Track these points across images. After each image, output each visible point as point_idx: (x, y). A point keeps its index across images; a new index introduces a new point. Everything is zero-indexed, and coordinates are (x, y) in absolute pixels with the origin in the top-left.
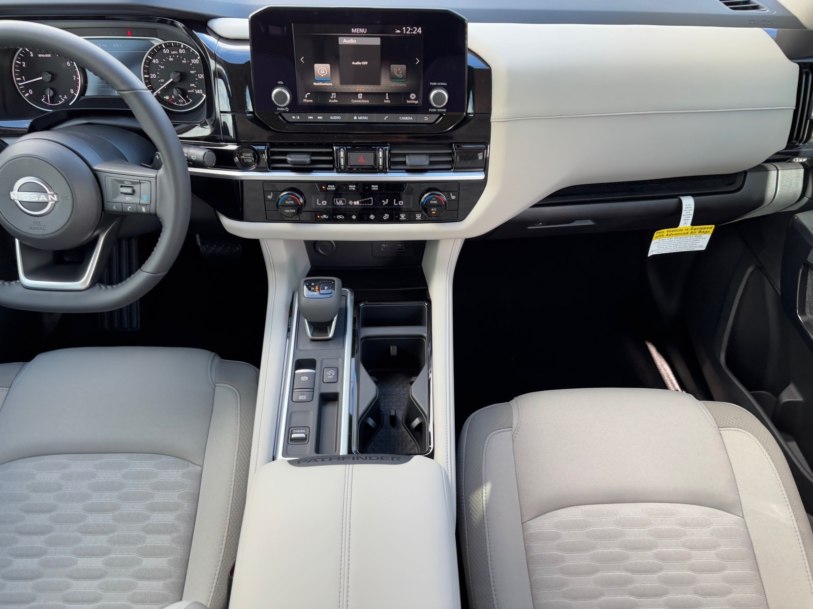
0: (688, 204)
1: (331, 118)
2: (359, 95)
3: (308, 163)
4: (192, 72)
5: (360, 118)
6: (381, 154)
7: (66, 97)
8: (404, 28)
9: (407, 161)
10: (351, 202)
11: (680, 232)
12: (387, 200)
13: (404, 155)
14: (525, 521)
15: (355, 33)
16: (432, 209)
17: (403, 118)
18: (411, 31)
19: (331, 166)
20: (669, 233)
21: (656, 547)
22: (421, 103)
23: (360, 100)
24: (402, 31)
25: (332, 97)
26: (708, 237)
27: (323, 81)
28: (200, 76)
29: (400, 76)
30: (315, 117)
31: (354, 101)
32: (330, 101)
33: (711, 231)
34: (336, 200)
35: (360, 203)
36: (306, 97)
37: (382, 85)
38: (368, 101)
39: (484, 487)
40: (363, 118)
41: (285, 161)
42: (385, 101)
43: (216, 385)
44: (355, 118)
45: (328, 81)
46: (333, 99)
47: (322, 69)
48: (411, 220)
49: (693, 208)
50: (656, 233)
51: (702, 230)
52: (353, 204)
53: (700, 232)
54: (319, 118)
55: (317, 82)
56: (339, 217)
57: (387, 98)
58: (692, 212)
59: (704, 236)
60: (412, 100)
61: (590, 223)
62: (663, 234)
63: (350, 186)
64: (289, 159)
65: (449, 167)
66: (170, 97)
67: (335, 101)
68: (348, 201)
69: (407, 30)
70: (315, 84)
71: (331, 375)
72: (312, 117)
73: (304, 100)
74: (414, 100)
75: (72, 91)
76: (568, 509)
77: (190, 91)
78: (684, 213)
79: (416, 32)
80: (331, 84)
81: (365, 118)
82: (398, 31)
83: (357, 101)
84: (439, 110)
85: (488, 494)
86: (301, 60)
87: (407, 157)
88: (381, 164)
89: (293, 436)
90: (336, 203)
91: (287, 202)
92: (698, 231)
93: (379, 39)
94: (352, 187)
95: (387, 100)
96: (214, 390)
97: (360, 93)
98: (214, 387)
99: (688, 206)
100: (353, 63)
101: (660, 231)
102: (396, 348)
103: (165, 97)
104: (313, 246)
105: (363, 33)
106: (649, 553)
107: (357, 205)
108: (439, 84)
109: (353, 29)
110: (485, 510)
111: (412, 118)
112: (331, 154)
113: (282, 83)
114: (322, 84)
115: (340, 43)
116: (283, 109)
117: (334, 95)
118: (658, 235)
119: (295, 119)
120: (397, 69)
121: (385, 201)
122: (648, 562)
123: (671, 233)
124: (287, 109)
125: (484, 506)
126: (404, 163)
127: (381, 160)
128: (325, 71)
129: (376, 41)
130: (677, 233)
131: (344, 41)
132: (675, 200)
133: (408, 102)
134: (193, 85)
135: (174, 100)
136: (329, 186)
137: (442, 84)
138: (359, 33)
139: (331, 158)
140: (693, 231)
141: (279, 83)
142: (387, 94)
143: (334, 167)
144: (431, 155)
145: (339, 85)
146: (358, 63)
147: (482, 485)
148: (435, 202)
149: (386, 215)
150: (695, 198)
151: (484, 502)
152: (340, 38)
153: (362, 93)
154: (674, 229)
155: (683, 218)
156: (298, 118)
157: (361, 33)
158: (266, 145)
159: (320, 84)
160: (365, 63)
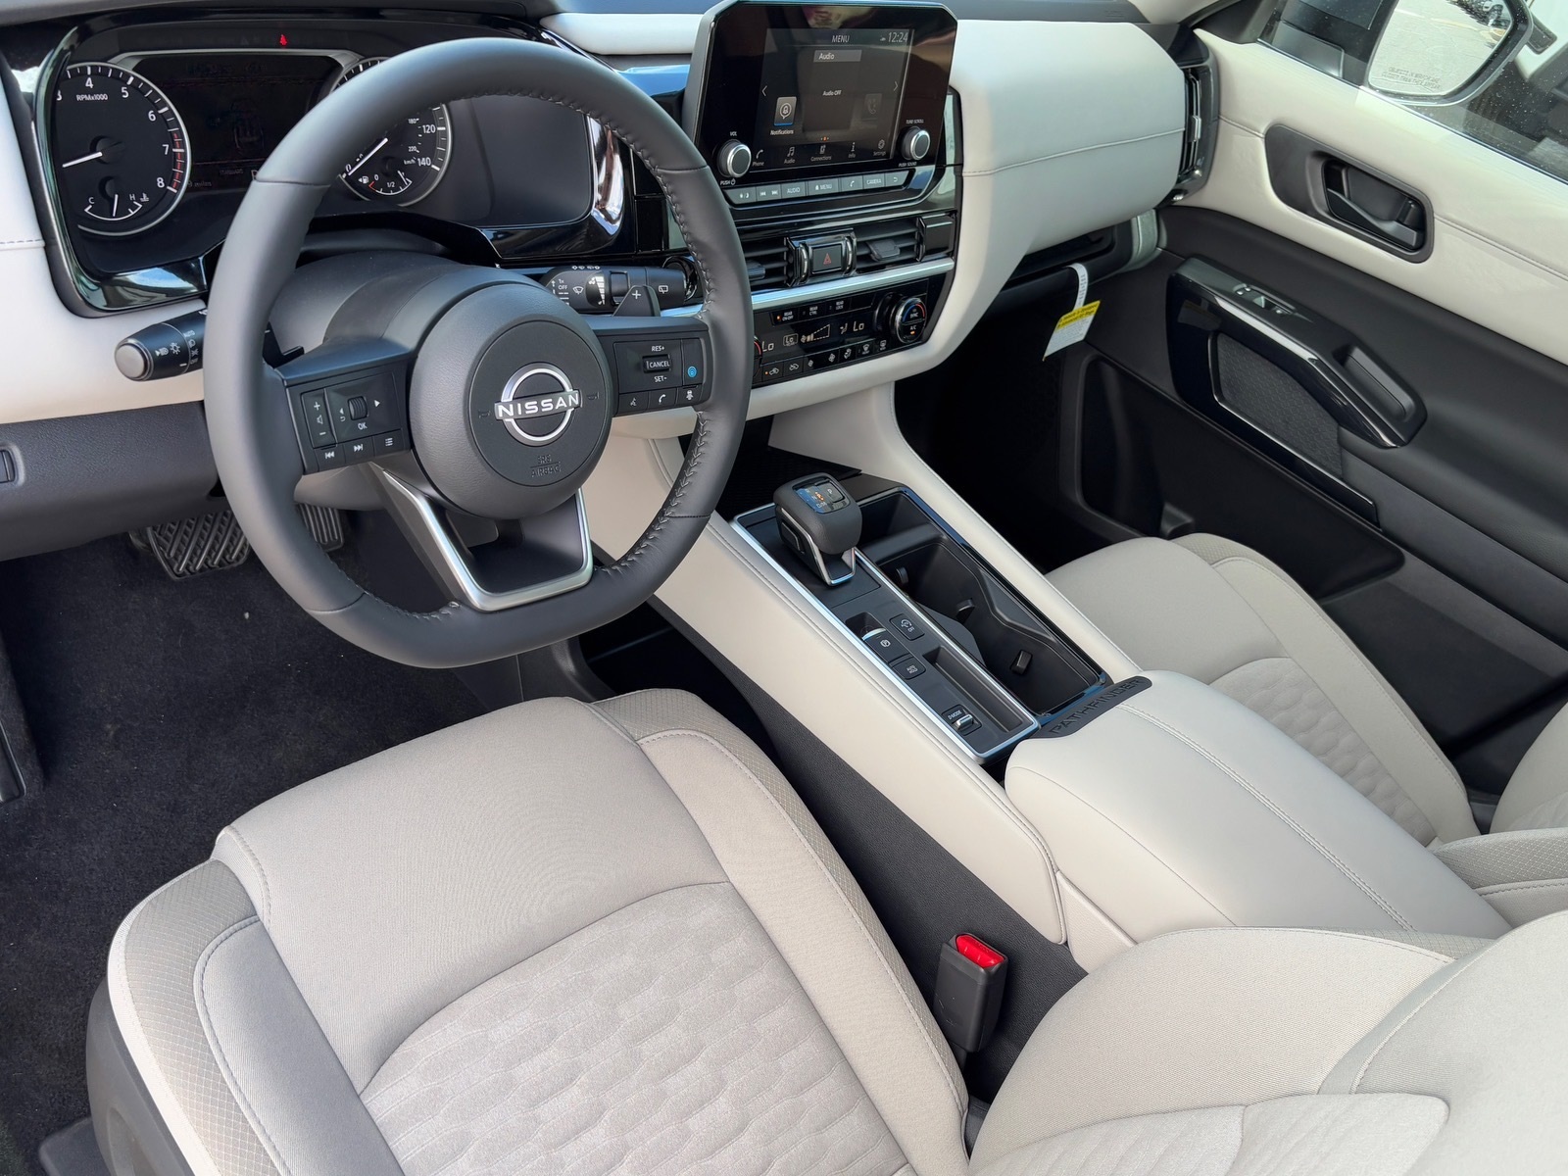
0: (1082, 274)
1: (789, 191)
2: (822, 147)
3: (761, 276)
4: (412, 121)
5: (823, 187)
6: (849, 246)
7: (145, 198)
8: (890, 34)
9: (874, 253)
11: (1075, 316)
12: (847, 325)
15: (835, 43)
16: (912, 328)
17: (870, 182)
20: (1067, 320)
22: (892, 154)
23: (823, 157)
24: (887, 38)
25: (789, 155)
26: (1092, 317)
27: (783, 128)
28: (427, 128)
30: (769, 193)
31: (814, 160)
32: (786, 161)
33: (1095, 309)
34: (786, 338)
35: (815, 336)
36: (758, 157)
37: (851, 129)
38: (831, 158)
40: (826, 187)
42: (849, 156)
43: (640, 742)
44: (817, 188)
45: (789, 127)
46: (789, 159)
47: (785, 106)
48: (874, 352)
49: (1086, 279)
51: (1089, 310)
52: (806, 339)
54: (773, 193)
55: (776, 129)
56: (793, 367)
57: (853, 150)
58: (1085, 285)
59: (1089, 317)
60: (878, 150)
63: (811, 309)
65: (912, 255)
66: (371, 179)
67: (792, 161)
68: (800, 337)
69: (893, 36)
70: (772, 133)
72: (765, 193)
73: (755, 163)
74: (882, 150)
75: (160, 182)
77: (408, 162)
78: (1078, 286)
79: (902, 39)
80: (792, 132)
81: (829, 187)
82: (883, 39)
83: (817, 159)
84: (909, 165)
86: (764, 91)
87: (872, 246)
88: (849, 262)
90: (784, 343)
92: (1085, 312)
93: (860, 52)
94: (813, 310)
95: (851, 153)
96: (641, 752)
97: (823, 144)
98: (635, 748)
99: (1083, 278)
103: (360, 180)
105: (845, 43)
107: (811, 341)
108: (916, 121)
109: (834, 37)
115: (815, 60)
116: (728, 182)
117: (792, 151)
118: (1057, 325)
119: (744, 199)
120: (871, 101)
121: (845, 326)
124: (734, 182)
126: (870, 257)
127: (850, 256)
128: (788, 109)
129: (856, 56)
130: (1072, 317)
131: (821, 56)
132: (1069, 271)
133: (875, 154)
134: (413, 149)
135: (377, 185)
136: (786, 313)
137: (919, 121)
138: (840, 43)
140: (1082, 313)
142: (854, 144)
143: (794, 277)
144: (896, 239)
145: (801, 132)
146: (830, 93)
148: (916, 315)
150: (1086, 263)
152: (816, 52)
153: (826, 144)
154: (1069, 314)
155: (1078, 296)
156: (749, 196)
157: (842, 43)
159: (780, 132)
160: (838, 92)
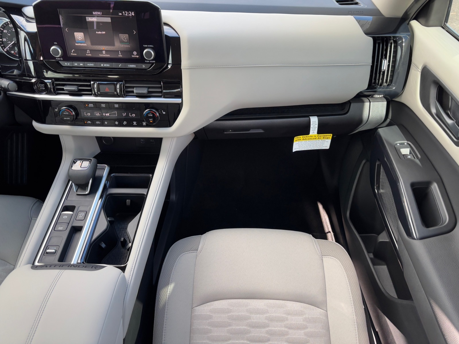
0: (314, 121)
1: (88, 65)
2: (103, 51)
3: (76, 91)
5: (105, 65)
6: (118, 86)
8: (124, 12)
9: (134, 91)
10: (104, 114)
11: (311, 138)
12: (125, 113)
13: (133, 87)
14: (194, 306)
15: (95, 15)
16: (150, 120)
17: (130, 66)
18: (128, 14)
19: (91, 93)
20: (304, 138)
21: (268, 326)
22: (140, 57)
23: (104, 55)
24: (123, 14)
25: (87, 53)
26: (329, 141)
27: (81, 43)
29: (126, 41)
30: (79, 64)
31: (101, 55)
32: (87, 55)
33: (331, 137)
34: (95, 113)
35: (110, 114)
36: (72, 52)
37: (116, 46)
38: (109, 56)
39: (170, 286)
40: (107, 65)
41: (63, 90)
42: (119, 56)
43: (33, 218)
44: (102, 65)
45: (84, 43)
46: (88, 54)
47: (79, 36)
48: (140, 125)
49: (317, 123)
50: (295, 138)
51: (325, 137)
52: (106, 115)
53: (324, 138)
54: (81, 64)
55: (77, 43)
57: (120, 54)
58: (317, 126)
59: (327, 140)
60: (135, 55)
61: (261, 131)
62: (301, 138)
63: (102, 105)
64: (65, 88)
65: (160, 95)
66: (15, 52)
67: (90, 55)
68: (102, 114)
69: (125, 13)
70: (76, 44)
71: (82, 215)
72: (77, 64)
73: (72, 54)
74: (136, 55)
76: (221, 301)
78: (311, 126)
79: (131, 14)
80: (86, 45)
82: (120, 14)
83: (103, 55)
84: (151, 61)
85: (171, 290)
86: (66, 30)
87: (135, 88)
88: (118, 92)
89: (48, 251)
90: (95, 114)
91: (64, 113)
92: (322, 137)
93: (110, 18)
94: (103, 105)
95: (120, 55)
96: (31, 221)
97: (104, 50)
98: (31, 219)
99: (314, 122)
100: (97, 32)
101: (298, 137)
102: (129, 200)
103: (11, 52)
104: (100, 139)
105: (100, 15)
106: (263, 330)
107: (108, 116)
108: (149, 46)
109: (93, 12)
110: (167, 299)
111: (135, 66)
112: (90, 86)
113: (56, 43)
114: (81, 45)
115: (87, 21)
116: (59, 59)
117: (88, 51)
118: (297, 139)
119: (67, 65)
120: (124, 37)
121: (124, 114)
122: (262, 336)
123: (305, 138)
124: (62, 59)
125: (167, 297)
126: (133, 92)
127: (118, 90)
128: (81, 37)
129: (108, 20)
130: (309, 138)
131: (89, 19)
132: (307, 119)
133: (133, 56)
135: (17, 54)
136: (90, 105)
137: (150, 46)
138: (98, 15)
139: (90, 88)
140: (319, 137)
141: (55, 43)
142: (120, 51)
143: (92, 93)
144: (149, 87)
145: (90, 45)
146: (100, 33)
147: (169, 284)
148: (151, 115)
149: (125, 122)
150: (319, 117)
151: (168, 295)
152: (87, 18)
153: (105, 50)
154: (307, 136)
155: (311, 129)
156: (69, 64)
157: (99, 15)
158: (52, 80)
159: (79, 44)
160: (104, 33)
